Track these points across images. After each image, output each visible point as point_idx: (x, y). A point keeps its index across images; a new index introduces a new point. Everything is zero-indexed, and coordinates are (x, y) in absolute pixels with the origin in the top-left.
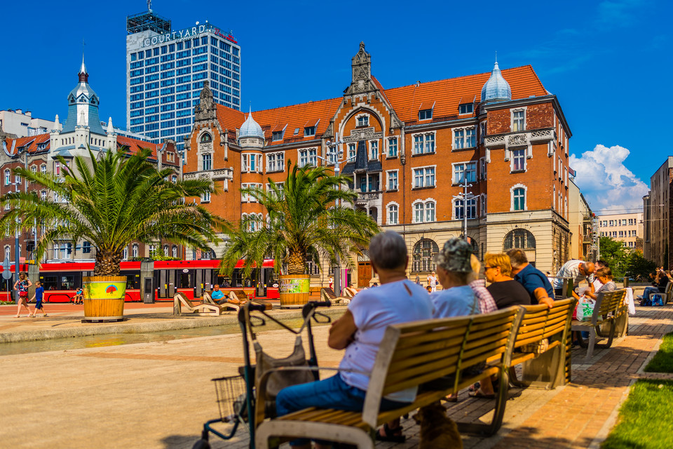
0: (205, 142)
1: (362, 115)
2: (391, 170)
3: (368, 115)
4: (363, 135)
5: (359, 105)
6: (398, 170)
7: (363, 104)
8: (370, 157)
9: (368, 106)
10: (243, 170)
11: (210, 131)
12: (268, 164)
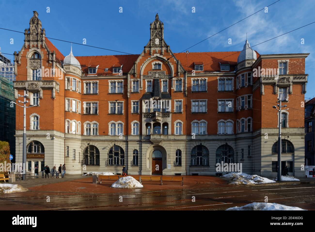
0: (34, 59)
1: (157, 62)
2: (178, 100)
3: (161, 63)
4: (157, 75)
5: (155, 55)
6: (182, 100)
7: (158, 55)
8: (162, 90)
9: (161, 56)
10: (66, 88)
11: (39, 50)
12: (85, 89)
